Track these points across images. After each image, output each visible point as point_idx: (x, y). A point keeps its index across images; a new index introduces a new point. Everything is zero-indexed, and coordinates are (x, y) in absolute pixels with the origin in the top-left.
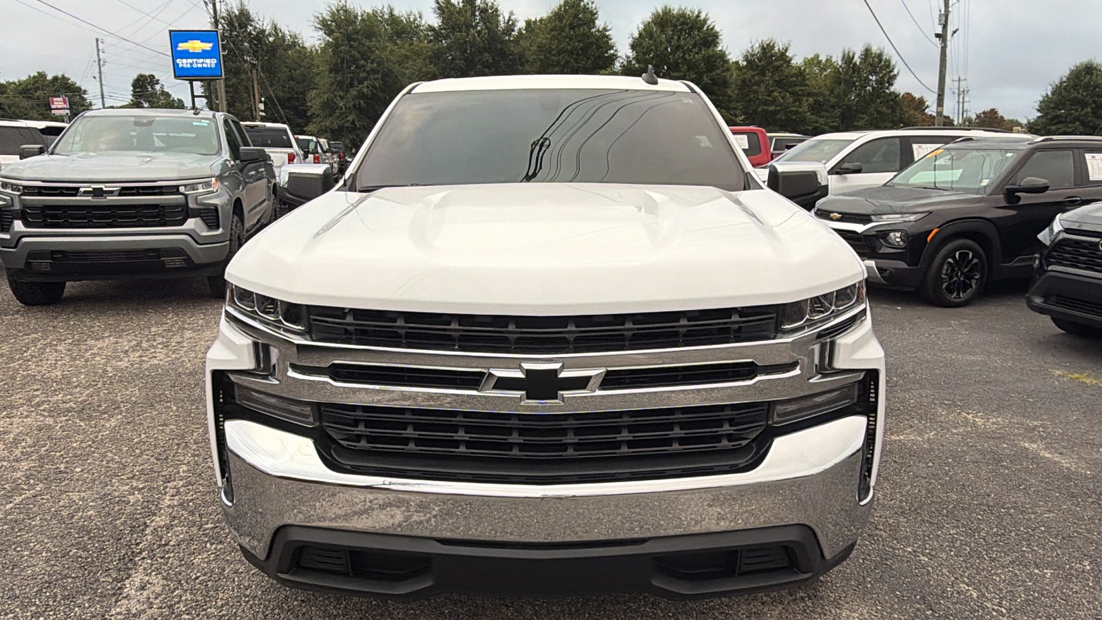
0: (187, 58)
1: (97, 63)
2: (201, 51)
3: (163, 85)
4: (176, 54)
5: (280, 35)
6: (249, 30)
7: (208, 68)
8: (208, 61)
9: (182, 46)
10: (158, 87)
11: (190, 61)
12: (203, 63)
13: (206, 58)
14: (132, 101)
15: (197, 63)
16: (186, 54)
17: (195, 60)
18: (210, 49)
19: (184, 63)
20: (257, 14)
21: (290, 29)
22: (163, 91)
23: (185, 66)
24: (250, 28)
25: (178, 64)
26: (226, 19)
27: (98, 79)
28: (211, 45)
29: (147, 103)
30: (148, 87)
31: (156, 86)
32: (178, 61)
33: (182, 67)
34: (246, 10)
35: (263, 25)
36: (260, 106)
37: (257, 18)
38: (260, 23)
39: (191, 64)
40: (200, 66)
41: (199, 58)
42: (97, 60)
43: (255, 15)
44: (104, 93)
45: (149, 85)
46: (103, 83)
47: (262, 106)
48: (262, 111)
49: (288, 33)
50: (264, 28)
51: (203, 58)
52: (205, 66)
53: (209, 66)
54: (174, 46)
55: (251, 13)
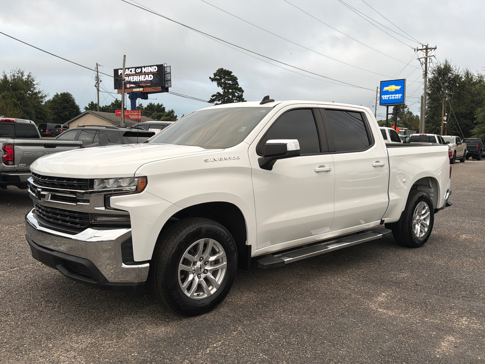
0: (387, 95)
1: (376, 99)
2: (394, 90)
3: (409, 109)
4: (382, 93)
5: (470, 77)
6: (449, 76)
7: (397, 99)
8: (397, 95)
9: (386, 89)
10: (406, 110)
11: (388, 96)
12: (394, 97)
13: (396, 94)
14: (392, 117)
15: (391, 97)
16: (387, 93)
17: (391, 95)
18: (399, 89)
19: (385, 97)
20: (455, 66)
21: (479, 73)
22: (409, 111)
23: (385, 99)
24: (450, 75)
25: (382, 98)
26: (436, 71)
27: (375, 107)
28: (400, 87)
29: (399, 118)
30: (401, 109)
31: (405, 109)
32: (382, 96)
33: (384, 99)
34: (449, 65)
35: (458, 72)
36: (444, 118)
37: (455, 69)
38: (456, 71)
39: (389, 97)
40: (393, 98)
41: (393, 94)
42: (376, 98)
43: (454, 67)
44: (377, 114)
45: (402, 109)
46: (377, 109)
47: (445, 118)
48: (445, 121)
49: (477, 76)
50: (459, 74)
51: (395, 94)
52: (395, 98)
53: (397, 98)
54: (382, 88)
55: (451, 67)
